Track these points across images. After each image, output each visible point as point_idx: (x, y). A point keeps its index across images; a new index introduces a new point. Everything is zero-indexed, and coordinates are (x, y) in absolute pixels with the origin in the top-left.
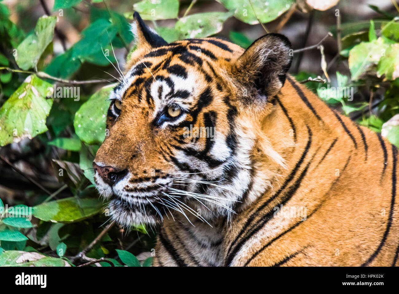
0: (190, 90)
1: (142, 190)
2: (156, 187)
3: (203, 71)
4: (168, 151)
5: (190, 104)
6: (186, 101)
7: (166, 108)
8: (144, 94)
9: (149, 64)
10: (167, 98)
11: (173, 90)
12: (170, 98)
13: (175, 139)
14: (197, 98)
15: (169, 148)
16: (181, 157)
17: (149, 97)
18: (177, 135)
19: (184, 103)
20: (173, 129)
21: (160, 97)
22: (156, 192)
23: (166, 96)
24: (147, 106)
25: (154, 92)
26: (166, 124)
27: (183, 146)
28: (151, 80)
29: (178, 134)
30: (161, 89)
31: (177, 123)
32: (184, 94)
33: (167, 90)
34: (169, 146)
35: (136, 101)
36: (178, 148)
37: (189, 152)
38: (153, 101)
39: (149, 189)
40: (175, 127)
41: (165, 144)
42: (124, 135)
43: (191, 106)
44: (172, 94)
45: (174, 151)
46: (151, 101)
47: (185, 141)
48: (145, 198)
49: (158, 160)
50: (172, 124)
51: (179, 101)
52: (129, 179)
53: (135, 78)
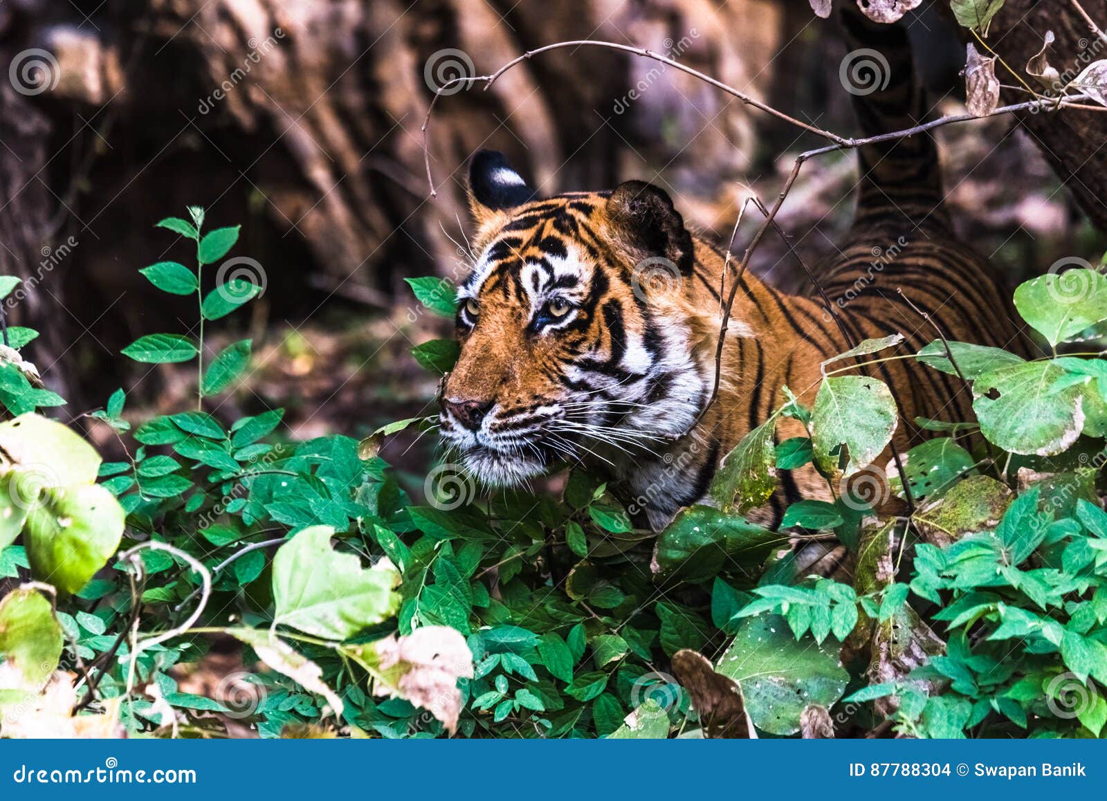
0: (577, 274)
1: (516, 426)
2: (538, 420)
3: (583, 242)
4: (555, 368)
5: (581, 294)
6: (574, 291)
7: (546, 305)
8: (512, 286)
9: (516, 242)
10: (546, 290)
11: (552, 277)
12: (550, 290)
13: (564, 348)
14: (589, 285)
15: (555, 364)
16: (574, 374)
17: (520, 290)
18: (566, 343)
19: (572, 295)
20: (559, 334)
21: (536, 288)
22: (538, 427)
23: (544, 287)
24: (518, 304)
25: (527, 283)
26: (547, 328)
27: (577, 359)
28: (519, 264)
29: (568, 340)
30: (535, 277)
31: (564, 324)
32: (570, 281)
33: (544, 277)
34: (556, 359)
35: (500, 297)
36: (569, 362)
37: (587, 366)
38: (526, 295)
39: (525, 423)
40: (562, 330)
41: (549, 358)
42: (487, 349)
43: (582, 298)
44: (552, 283)
45: (564, 367)
46: (523, 296)
47: (580, 350)
48: (521, 438)
49: (540, 382)
50: (557, 327)
51: (564, 292)
52: (494, 414)
53: (494, 264)
